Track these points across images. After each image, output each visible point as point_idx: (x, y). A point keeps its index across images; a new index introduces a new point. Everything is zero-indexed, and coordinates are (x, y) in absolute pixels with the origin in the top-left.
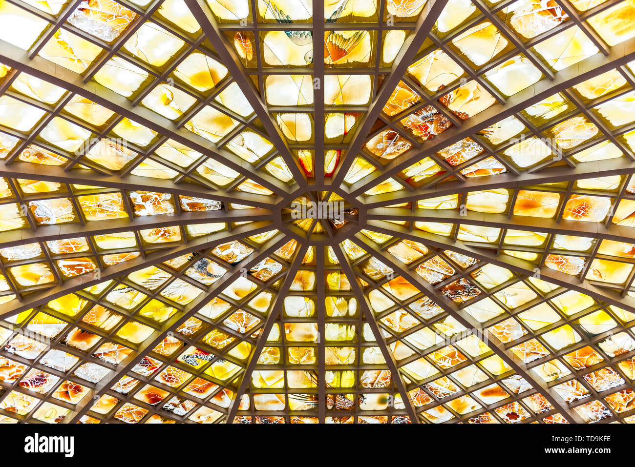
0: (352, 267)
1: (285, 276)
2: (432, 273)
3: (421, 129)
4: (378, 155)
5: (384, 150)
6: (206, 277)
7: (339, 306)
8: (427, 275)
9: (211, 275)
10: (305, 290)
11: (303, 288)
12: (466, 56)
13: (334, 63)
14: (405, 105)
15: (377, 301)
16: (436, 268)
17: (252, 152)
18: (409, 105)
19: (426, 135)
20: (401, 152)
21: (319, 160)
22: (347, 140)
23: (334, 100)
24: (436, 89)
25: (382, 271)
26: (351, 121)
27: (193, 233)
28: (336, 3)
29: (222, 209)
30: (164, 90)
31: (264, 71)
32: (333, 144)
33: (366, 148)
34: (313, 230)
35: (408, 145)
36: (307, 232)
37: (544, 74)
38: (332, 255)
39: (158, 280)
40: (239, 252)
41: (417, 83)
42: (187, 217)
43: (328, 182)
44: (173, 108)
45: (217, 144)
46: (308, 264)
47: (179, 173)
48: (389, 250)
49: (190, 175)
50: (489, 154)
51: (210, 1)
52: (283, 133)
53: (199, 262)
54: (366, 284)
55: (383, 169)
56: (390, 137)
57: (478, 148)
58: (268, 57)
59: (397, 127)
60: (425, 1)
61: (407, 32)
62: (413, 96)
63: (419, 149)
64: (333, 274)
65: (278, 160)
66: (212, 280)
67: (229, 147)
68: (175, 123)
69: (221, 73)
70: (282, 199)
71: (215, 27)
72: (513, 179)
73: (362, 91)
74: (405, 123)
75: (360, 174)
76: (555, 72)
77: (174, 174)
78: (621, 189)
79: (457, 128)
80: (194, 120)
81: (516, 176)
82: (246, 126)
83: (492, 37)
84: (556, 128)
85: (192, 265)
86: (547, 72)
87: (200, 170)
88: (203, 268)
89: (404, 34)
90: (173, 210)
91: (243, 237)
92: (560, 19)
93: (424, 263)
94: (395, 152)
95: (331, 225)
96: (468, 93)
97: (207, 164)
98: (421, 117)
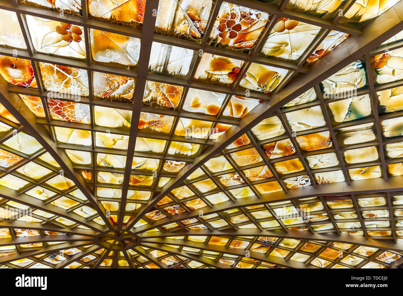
0: (131, 259)
1: (97, 261)
2: (169, 262)
3: (172, 211)
4: (150, 218)
5: (153, 217)
6: (55, 261)
8: (166, 262)
9: (57, 260)
10: (107, 266)
11: (106, 265)
12: (197, 189)
13: (134, 185)
14: (166, 202)
16: (170, 260)
17: (86, 213)
18: (168, 202)
19: (174, 213)
20: (161, 218)
21: (121, 218)
22: (136, 212)
23: (132, 198)
24: (182, 198)
25: (146, 260)
26: (139, 206)
27: (50, 243)
28: (138, 164)
29: (67, 234)
30: (39, 188)
31: (96, 185)
32: (129, 213)
33: (145, 216)
34: (114, 244)
35: (165, 216)
36: (111, 244)
37: (231, 200)
38: (122, 254)
39: (27, 263)
40: (74, 251)
41: (173, 196)
42: (47, 238)
43: (124, 228)
44: (44, 195)
45: (67, 210)
46: (110, 256)
47: (44, 221)
48: (150, 252)
49: (51, 222)
50: (201, 223)
51: (70, 155)
52: (104, 207)
53: (52, 255)
54: (137, 264)
55: (152, 224)
56: (157, 213)
57: (197, 220)
58: (99, 179)
59: (161, 210)
60: (182, 167)
61: (172, 178)
62: (170, 200)
63: (170, 218)
64: (122, 260)
65: (100, 217)
66: (58, 262)
67: (74, 211)
68: (44, 201)
69: (73, 184)
70: (99, 233)
71: (70, 168)
72: (210, 233)
73: (146, 196)
74: (165, 209)
75: (141, 224)
76: (235, 199)
77: (41, 221)
78: (255, 240)
79: (189, 213)
80: (55, 201)
81: (212, 231)
82: (84, 205)
83: (210, 184)
84: (232, 217)
85: (47, 257)
86: (232, 199)
87: (57, 220)
88: (53, 257)
89: (170, 178)
90: (39, 235)
91: (77, 247)
92: (242, 182)
93: (165, 258)
94: (158, 218)
95: (123, 242)
96: (196, 201)
97: (61, 217)
98: (173, 207)
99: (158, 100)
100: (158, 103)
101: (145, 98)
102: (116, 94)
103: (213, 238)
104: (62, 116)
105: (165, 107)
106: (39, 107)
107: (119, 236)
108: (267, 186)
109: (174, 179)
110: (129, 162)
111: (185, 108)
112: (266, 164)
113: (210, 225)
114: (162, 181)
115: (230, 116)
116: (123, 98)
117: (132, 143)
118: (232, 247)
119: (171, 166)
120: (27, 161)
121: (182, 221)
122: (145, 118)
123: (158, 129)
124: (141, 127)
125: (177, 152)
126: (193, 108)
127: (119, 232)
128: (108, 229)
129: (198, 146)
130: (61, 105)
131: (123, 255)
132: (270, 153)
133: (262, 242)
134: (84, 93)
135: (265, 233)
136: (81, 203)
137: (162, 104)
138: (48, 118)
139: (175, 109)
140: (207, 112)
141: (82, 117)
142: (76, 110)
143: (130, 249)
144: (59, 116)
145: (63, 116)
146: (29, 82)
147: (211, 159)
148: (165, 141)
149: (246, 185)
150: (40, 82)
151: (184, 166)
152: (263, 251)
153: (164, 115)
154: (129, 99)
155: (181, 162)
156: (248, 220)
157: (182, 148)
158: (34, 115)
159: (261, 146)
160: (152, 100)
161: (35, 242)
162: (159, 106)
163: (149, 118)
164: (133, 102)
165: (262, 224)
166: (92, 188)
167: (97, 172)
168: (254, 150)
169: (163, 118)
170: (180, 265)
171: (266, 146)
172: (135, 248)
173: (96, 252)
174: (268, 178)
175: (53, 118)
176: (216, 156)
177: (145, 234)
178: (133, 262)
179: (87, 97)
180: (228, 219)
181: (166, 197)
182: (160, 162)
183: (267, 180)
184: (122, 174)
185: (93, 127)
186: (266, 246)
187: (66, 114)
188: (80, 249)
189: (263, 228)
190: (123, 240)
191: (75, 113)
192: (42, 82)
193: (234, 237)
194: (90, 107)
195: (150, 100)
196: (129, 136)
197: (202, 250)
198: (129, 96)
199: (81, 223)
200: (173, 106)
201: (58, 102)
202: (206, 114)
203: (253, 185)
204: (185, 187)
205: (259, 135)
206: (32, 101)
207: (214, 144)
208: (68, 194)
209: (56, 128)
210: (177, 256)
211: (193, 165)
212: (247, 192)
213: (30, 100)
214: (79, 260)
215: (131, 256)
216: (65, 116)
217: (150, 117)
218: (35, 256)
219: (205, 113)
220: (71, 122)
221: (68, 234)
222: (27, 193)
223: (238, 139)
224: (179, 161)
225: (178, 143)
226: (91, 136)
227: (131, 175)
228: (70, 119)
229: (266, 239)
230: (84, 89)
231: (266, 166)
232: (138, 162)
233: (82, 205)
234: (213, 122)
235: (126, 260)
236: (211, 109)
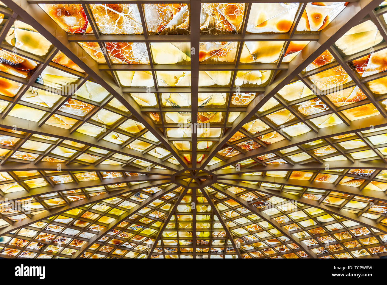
0: (210, 196)
1: (177, 199)
2: (248, 197)
3: (246, 147)
4: (224, 155)
5: (226, 154)
6: (139, 199)
7: (203, 208)
8: (245, 198)
9: (142, 198)
10: (187, 203)
12: (272, 121)
13: (203, 122)
14: (238, 138)
15: (221, 207)
16: (249, 196)
17: (160, 154)
18: (240, 138)
19: (248, 149)
20: (235, 155)
21: (194, 157)
22: (208, 150)
23: (202, 136)
24: (255, 133)
25: (224, 196)
26: (210, 144)
27: (132, 183)
28: (204, 100)
29: (146, 175)
30: (113, 133)
31: (165, 126)
32: (201, 152)
33: (218, 153)
34: (191, 182)
35: (238, 153)
36: (188, 182)
37: (313, 130)
38: (199, 191)
39: (117, 201)
40: (155, 190)
41: (246, 131)
42: (129, 179)
43: (198, 166)
44: (119, 140)
45: (142, 152)
46: (189, 194)
47: (124, 163)
48: (227, 189)
49: (130, 164)
50: (280, 158)
51: (135, 99)
52: (176, 147)
53: (136, 194)
54: (216, 201)
55: (226, 161)
56: (230, 149)
57: (274, 155)
58: (167, 120)
59: (234, 146)
60: (252, 99)
61: (242, 112)
62: (243, 135)
63: (244, 155)
64: (200, 197)
65: (174, 157)
66: (142, 200)
67: (148, 153)
68: (121, 145)
69: (143, 127)
70: (175, 172)
71: (138, 111)
72: (291, 167)
73: (217, 133)
74: (238, 145)
75: (214, 162)
76: (318, 129)
77: (121, 163)
78: (345, 173)
79: (265, 148)
80: (130, 145)
81: (293, 166)
82: (157, 146)
83: (287, 114)
84: (316, 149)
85: (133, 195)
86: (315, 130)
87: (135, 162)
88: (137, 196)
89: (240, 112)
90: (122, 176)
91: (157, 186)
92: (325, 109)
93: (244, 194)
94: (232, 155)
95: (200, 180)
96: (272, 135)
97: (138, 159)
98: (246, 143)
99: (217, 25)
100: (218, 29)
101: (202, 25)
102: (170, 26)
103: (294, 172)
104: (121, 59)
105: (226, 32)
106: (99, 53)
107: (194, 174)
108: (359, 111)
109: (244, 112)
110: (195, 99)
111: (249, 29)
112: (357, 84)
113: (290, 159)
114: (231, 116)
115: (306, 30)
116: (178, 29)
117: (195, 79)
118: (317, 181)
119: (240, 98)
120: (98, 108)
121: (258, 157)
122: (205, 49)
123: (220, 59)
124: (202, 60)
125: (245, 83)
126: (258, 28)
127: (194, 171)
128: (183, 168)
129: (269, 72)
130: (119, 47)
131: (201, 192)
132: (362, 70)
133: (354, 175)
134: (139, 30)
135: (357, 164)
136: (154, 145)
137: (223, 29)
138: (109, 63)
139: (237, 33)
140: (276, 30)
141: (140, 57)
142: (133, 50)
143: (207, 187)
144: (118, 59)
145: (123, 59)
146: (85, 28)
147: (285, 86)
148: (230, 72)
149: (331, 112)
150: (94, 26)
151: (254, 97)
152: (356, 185)
153: (225, 42)
154: (185, 29)
155: (250, 93)
156: (336, 151)
157: (250, 77)
158: (96, 61)
159: (349, 63)
160: (210, 26)
161: (120, 183)
162: (219, 31)
163: (209, 48)
164: (190, 32)
165: (353, 155)
166: (161, 129)
167: (164, 113)
168: (340, 68)
169: (225, 45)
170: (260, 201)
171: (356, 62)
172: (211, 185)
173: (175, 190)
174: (360, 101)
175: (114, 62)
176: (291, 81)
177: (220, 172)
178: (211, 198)
179: (142, 34)
180: (311, 152)
181: (238, 133)
182: (227, 96)
183: (359, 103)
184: (189, 113)
185: (153, 67)
186: (359, 180)
187: (125, 57)
188: (160, 188)
189: (355, 160)
190: (199, 178)
191: (133, 53)
192: (97, 26)
193: (320, 171)
194: (146, 45)
195: (207, 27)
196: (190, 71)
197: (283, 186)
198: (185, 25)
199: (157, 164)
200: (235, 29)
201: (115, 45)
202: (276, 32)
203: (340, 111)
204: (258, 120)
205: (346, 49)
206: (91, 48)
207: (288, 68)
208: (140, 137)
209: (117, 72)
210: (256, 192)
211: (264, 95)
212: (333, 120)
213: (89, 47)
214: (161, 198)
215: (209, 193)
216: (124, 58)
217: (210, 46)
218: (122, 195)
219: (273, 31)
220: (131, 64)
221: (148, 174)
222: (104, 139)
223: (318, 58)
224: (248, 92)
225: (245, 72)
226: (152, 76)
227: (198, 112)
228: (129, 61)
229: (359, 172)
230: (137, 26)
231: (357, 87)
232: (203, 98)
233: (154, 146)
234: (284, 42)
235: (204, 197)
236: (282, 25)
